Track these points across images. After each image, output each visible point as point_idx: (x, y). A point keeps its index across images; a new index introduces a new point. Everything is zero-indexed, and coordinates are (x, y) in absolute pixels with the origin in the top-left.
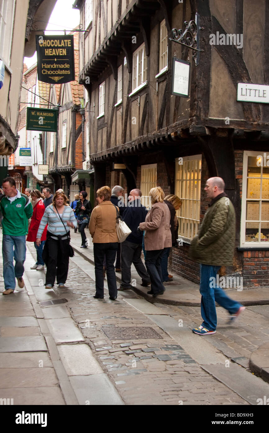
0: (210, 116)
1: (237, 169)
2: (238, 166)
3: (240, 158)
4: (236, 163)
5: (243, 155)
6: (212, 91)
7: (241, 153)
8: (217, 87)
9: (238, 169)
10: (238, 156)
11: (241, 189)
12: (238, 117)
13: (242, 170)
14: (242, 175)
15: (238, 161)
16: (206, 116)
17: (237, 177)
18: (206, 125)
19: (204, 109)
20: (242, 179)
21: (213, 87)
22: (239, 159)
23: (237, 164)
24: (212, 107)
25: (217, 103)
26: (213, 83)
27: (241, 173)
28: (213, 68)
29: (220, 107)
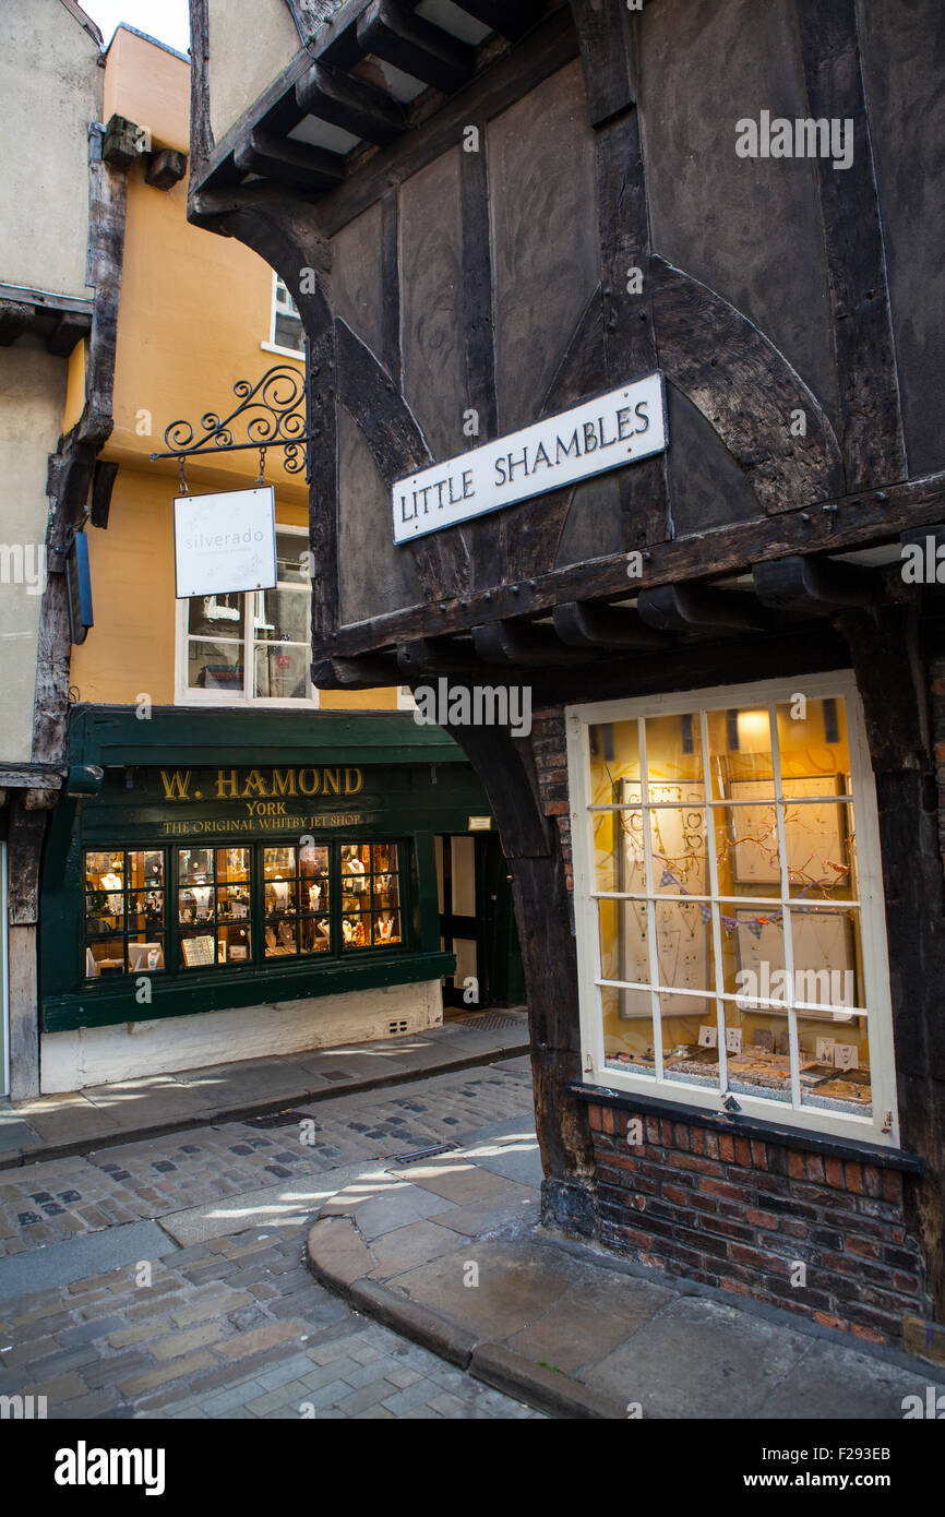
0: (343, 624)
1: (546, 778)
2: (547, 769)
3: (552, 736)
4: (538, 759)
5: (563, 724)
6: (342, 540)
7: (554, 719)
8: (351, 524)
9: (550, 778)
10: (545, 730)
11: (566, 856)
12: (408, 598)
13: (567, 781)
14: (567, 800)
15: (545, 748)
16: (334, 628)
17: (549, 808)
18: (335, 654)
19: (329, 606)
20: (568, 815)
21: (344, 528)
22: (550, 740)
23: (544, 761)
24: (345, 592)
25: (355, 575)
26: (344, 517)
27: (561, 792)
28: (343, 470)
29: (363, 585)
